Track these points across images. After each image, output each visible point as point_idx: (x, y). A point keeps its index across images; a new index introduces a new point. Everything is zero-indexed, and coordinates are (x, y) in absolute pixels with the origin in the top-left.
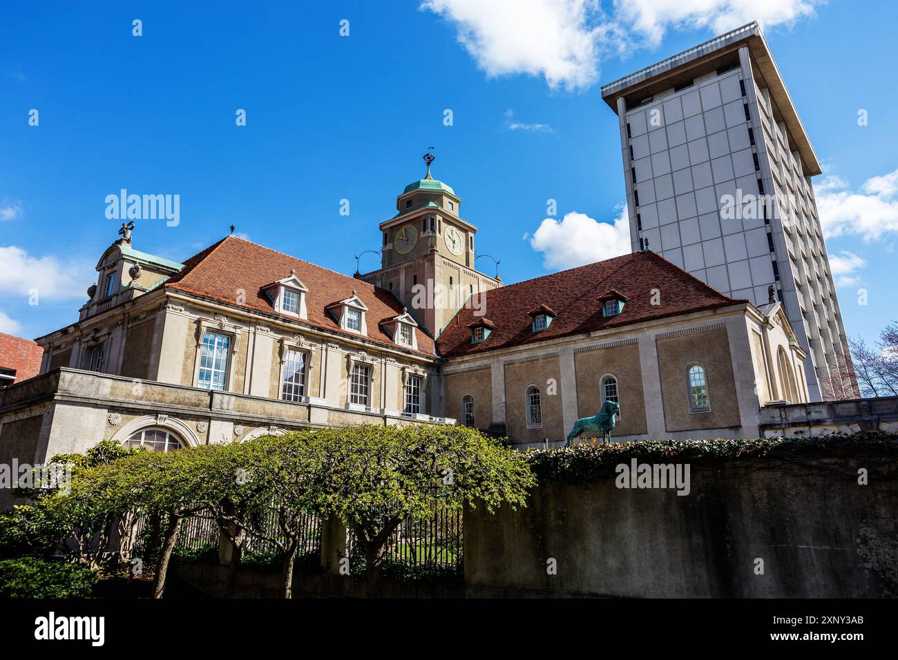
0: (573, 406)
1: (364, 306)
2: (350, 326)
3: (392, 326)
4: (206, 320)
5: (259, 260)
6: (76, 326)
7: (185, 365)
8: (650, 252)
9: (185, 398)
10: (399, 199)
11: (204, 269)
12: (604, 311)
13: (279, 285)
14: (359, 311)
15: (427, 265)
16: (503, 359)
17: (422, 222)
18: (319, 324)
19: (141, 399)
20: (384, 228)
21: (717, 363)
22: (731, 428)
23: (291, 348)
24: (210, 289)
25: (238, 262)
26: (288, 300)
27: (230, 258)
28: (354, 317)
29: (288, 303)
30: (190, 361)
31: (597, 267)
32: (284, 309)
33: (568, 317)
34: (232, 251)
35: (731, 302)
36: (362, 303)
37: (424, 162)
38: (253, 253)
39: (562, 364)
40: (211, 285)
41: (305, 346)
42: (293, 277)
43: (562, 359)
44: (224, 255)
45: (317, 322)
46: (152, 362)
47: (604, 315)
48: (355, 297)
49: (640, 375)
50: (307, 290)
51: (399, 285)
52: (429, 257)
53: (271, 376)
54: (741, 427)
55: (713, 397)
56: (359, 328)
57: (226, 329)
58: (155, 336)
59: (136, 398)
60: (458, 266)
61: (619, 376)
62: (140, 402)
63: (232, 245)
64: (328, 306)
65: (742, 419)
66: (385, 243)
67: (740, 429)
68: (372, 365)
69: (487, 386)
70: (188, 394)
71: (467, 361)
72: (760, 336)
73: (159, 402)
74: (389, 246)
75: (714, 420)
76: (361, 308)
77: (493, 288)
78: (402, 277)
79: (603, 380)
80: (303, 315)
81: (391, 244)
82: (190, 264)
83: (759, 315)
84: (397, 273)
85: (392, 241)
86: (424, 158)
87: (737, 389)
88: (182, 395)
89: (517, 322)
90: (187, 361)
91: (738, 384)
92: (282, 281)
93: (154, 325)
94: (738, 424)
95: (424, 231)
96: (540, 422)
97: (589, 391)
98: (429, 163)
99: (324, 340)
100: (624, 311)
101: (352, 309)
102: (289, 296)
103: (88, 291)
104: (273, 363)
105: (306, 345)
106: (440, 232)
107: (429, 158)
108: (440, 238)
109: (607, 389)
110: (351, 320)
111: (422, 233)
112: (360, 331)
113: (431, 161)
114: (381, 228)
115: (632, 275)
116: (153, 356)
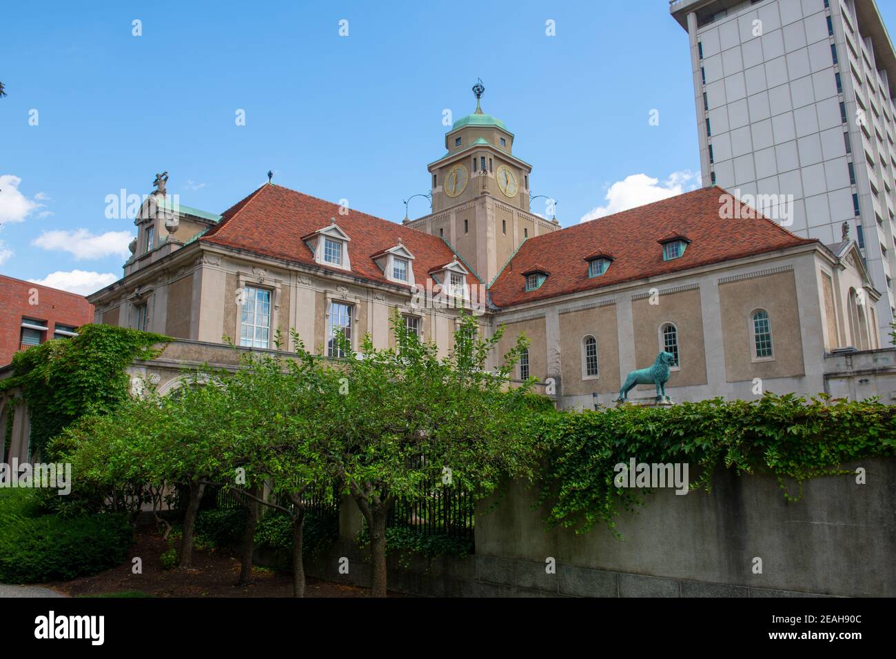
0: (630, 356)
1: (411, 254)
2: (396, 276)
3: (442, 274)
4: (245, 275)
5: (299, 209)
6: (120, 283)
7: (225, 321)
8: (716, 187)
9: (223, 356)
10: (447, 137)
11: (240, 220)
12: (665, 254)
13: (320, 234)
14: (405, 260)
15: (478, 208)
16: (558, 307)
17: (472, 161)
18: (363, 275)
19: (178, 358)
20: (433, 169)
21: (783, 308)
22: (794, 377)
23: (334, 301)
24: (246, 242)
25: (277, 211)
26: (330, 250)
27: (268, 208)
28: (401, 266)
29: (330, 253)
30: (230, 317)
31: (659, 206)
32: (326, 260)
33: (627, 261)
34: (270, 200)
35: (801, 242)
36: (409, 253)
37: (473, 95)
38: (293, 201)
39: (619, 313)
40: (248, 237)
41: (349, 299)
42: (334, 226)
43: (619, 306)
44: (262, 205)
45: (361, 274)
46: (193, 319)
47: (665, 259)
48: (401, 246)
49: (701, 323)
50: (349, 239)
51: (449, 231)
52: (480, 200)
53: (315, 331)
54: (804, 375)
55: (778, 345)
56: (406, 278)
57: (266, 283)
58: (194, 292)
59: (174, 357)
60: (512, 209)
61: (679, 324)
62: (177, 361)
63: (271, 193)
64: (373, 256)
65: (806, 367)
66: (435, 185)
67: (804, 378)
68: (420, 317)
69: (541, 336)
70: (226, 352)
71: (521, 311)
72: (830, 278)
73: (197, 360)
74: (439, 189)
75: (777, 369)
76: (408, 257)
77: (548, 231)
78: (453, 221)
79: (662, 328)
80: (346, 266)
81: (441, 187)
82: (228, 215)
83: (830, 255)
84: (447, 218)
85: (442, 183)
86: (473, 89)
87: (803, 336)
88: (220, 353)
89: (573, 268)
90: (227, 317)
91: (803, 330)
92: (322, 231)
93: (192, 281)
94: (801, 373)
95: (475, 170)
96: (596, 373)
97: (647, 340)
98: (478, 96)
99: (370, 291)
100: (686, 254)
101: (398, 258)
102: (330, 247)
103: (129, 247)
104: (316, 316)
105: (351, 297)
106: (491, 171)
107: (478, 90)
108: (491, 179)
109: (666, 338)
110: (398, 270)
111: (473, 173)
112: (408, 281)
113: (480, 92)
114: (430, 169)
115: (696, 213)
116: (193, 313)
